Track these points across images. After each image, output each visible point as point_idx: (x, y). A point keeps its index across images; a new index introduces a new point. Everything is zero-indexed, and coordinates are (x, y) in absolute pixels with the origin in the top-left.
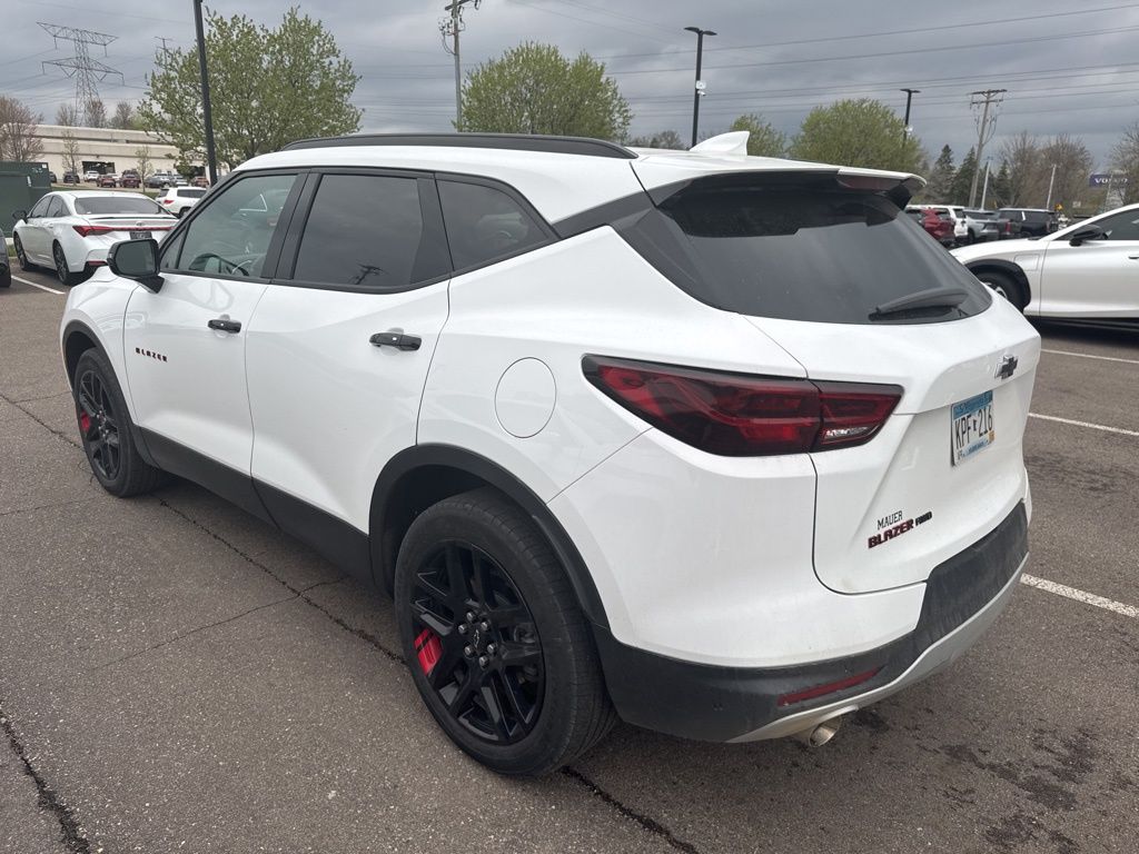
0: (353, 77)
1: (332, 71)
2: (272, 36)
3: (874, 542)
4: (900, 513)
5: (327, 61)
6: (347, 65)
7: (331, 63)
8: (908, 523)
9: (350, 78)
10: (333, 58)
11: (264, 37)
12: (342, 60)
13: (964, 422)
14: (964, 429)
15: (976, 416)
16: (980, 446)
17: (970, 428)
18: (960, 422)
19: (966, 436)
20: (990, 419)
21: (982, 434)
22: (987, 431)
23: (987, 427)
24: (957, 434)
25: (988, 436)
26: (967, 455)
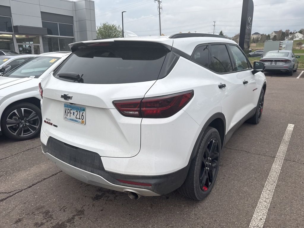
4: (50, 120)
8: (51, 123)
13: (69, 110)
14: (68, 112)
15: (75, 111)
16: (75, 121)
17: (71, 113)
18: (67, 109)
19: (69, 114)
20: (83, 116)
21: (77, 118)
22: (80, 119)
23: (81, 118)
24: (66, 112)
25: (81, 120)
26: (69, 120)
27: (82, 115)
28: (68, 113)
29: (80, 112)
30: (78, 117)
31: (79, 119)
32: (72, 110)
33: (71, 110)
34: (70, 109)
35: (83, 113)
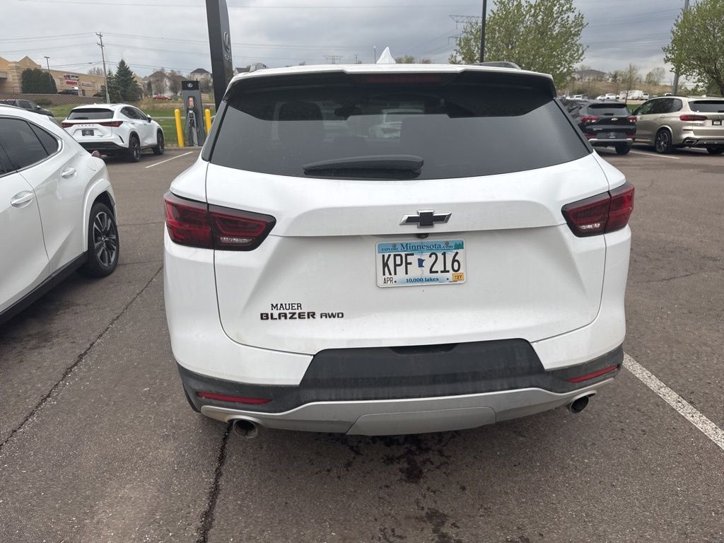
0: (582, 25)
1: (570, 22)
2: (531, 6)
3: (264, 317)
4: (299, 306)
5: (566, 16)
6: (580, 17)
7: (568, 17)
8: (308, 313)
9: (579, 26)
10: (570, 14)
11: (526, 7)
12: (576, 13)
13: (398, 259)
14: (398, 262)
15: (425, 256)
16: (431, 280)
17: (411, 263)
18: (392, 257)
19: (401, 270)
20: (456, 264)
21: (437, 272)
22: (448, 271)
23: (449, 267)
24: (385, 265)
25: (450, 275)
26: (404, 283)
27: (454, 260)
28: (396, 265)
29: (444, 254)
30: (439, 266)
31: (442, 272)
32: (412, 254)
33: (406, 255)
34: (403, 254)
35: (457, 253)
